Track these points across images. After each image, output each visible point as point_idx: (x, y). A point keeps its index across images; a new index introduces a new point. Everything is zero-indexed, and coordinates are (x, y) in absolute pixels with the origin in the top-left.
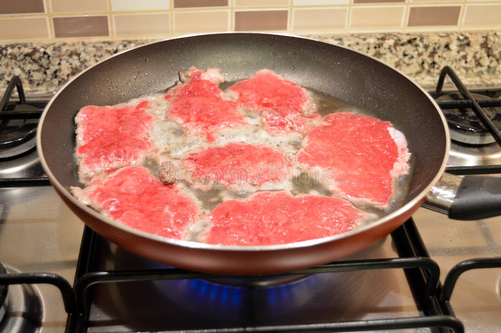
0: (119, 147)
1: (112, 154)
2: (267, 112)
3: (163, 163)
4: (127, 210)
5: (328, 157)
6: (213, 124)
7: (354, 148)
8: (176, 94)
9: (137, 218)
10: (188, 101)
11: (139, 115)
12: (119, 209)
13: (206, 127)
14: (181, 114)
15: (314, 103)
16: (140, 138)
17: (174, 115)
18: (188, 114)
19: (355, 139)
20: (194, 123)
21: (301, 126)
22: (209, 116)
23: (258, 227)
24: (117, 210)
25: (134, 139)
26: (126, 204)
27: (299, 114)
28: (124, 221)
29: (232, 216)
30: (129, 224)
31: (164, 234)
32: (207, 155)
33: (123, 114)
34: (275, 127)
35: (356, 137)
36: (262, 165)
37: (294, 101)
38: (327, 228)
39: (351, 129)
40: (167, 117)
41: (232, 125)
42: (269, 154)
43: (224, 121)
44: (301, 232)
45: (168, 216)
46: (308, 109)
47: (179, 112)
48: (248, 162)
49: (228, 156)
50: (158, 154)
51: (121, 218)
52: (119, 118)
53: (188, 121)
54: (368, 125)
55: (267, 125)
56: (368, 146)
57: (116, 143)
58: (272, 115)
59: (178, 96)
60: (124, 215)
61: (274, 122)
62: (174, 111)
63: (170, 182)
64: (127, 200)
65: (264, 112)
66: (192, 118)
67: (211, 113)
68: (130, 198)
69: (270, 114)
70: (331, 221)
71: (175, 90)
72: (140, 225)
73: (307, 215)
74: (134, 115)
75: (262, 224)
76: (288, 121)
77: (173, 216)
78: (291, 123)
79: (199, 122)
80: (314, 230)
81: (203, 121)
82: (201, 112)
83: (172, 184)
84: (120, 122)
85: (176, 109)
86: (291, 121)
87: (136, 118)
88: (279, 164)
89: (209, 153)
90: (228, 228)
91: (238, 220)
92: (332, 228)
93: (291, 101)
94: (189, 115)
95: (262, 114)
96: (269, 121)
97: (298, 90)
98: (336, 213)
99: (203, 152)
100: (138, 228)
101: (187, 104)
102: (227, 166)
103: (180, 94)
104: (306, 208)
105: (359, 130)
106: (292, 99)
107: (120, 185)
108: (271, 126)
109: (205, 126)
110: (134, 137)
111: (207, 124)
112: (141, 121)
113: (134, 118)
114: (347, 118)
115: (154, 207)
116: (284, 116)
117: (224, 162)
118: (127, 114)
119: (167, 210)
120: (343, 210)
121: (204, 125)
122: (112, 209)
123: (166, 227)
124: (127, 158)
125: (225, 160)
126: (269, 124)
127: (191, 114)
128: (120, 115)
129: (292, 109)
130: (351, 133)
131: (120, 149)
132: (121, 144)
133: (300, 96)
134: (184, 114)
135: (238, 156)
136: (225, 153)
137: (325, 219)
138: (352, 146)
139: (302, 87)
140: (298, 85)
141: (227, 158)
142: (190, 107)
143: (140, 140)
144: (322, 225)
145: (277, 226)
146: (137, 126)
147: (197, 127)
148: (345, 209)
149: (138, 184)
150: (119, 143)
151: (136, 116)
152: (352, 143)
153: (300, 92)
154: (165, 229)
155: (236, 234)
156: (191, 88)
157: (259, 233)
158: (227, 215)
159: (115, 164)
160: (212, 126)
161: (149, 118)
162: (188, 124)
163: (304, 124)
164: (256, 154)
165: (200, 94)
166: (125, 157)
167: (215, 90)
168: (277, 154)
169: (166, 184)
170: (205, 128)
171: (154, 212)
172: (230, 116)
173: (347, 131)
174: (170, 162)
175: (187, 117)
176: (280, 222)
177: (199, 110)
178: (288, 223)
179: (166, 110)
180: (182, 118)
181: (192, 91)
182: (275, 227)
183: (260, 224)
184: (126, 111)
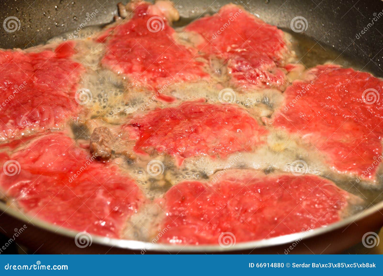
0: (33, 107)
1: (24, 118)
2: (233, 60)
3: (95, 130)
4: (45, 197)
5: (309, 121)
6: (164, 75)
7: (341, 109)
8: (114, 34)
9: (59, 209)
10: (130, 42)
11: (62, 62)
12: (33, 196)
13: (154, 80)
14: (121, 60)
15: (293, 50)
16: (64, 94)
17: (110, 62)
18: (129, 61)
19: (343, 99)
20: (137, 74)
21: (276, 81)
22: (157, 65)
23: (222, 215)
24: (30, 197)
25: (56, 95)
26: (43, 188)
27: (274, 64)
28: (40, 213)
29: (190, 201)
30: (47, 218)
31: (95, 230)
32: (154, 119)
33: (38, 60)
34: (243, 81)
35: (344, 96)
36: (226, 132)
37: (268, 47)
38: (308, 216)
39: (339, 85)
40: (100, 65)
41: (188, 78)
42: (236, 117)
43: (177, 72)
44: (276, 222)
45: (102, 204)
46: (286, 57)
47: (117, 58)
48: (208, 128)
49: (182, 119)
50: (89, 118)
51: (37, 209)
52: (33, 65)
53: (130, 70)
54: (359, 80)
55: (233, 78)
56: (359, 106)
57: (30, 101)
58: (239, 64)
59: (116, 36)
60: (40, 204)
61: (241, 73)
62: (111, 56)
63: (104, 156)
64: (45, 182)
65: (230, 60)
66: (136, 67)
67: (161, 60)
68: (49, 179)
69: (237, 63)
70: (312, 207)
71: (113, 28)
72: (62, 220)
73: (282, 198)
74: (55, 62)
75: (228, 211)
76: (261, 73)
77: (109, 203)
78: (264, 76)
79: (145, 72)
80: (292, 219)
81: (149, 71)
82: (146, 59)
83: (107, 159)
84: (34, 71)
85: (113, 54)
86: (264, 74)
87: (58, 66)
88: (249, 130)
89: (157, 117)
90: (185, 217)
91: (197, 207)
92: (314, 216)
93: (264, 46)
94: (131, 62)
95: (227, 63)
96: (237, 74)
97: (274, 32)
98: (317, 195)
99: (150, 114)
100: (60, 223)
101: (129, 46)
102: (181, 134)
103: (119, 34)
104: (280, 189)
105: (348, 87)
106: (266, 44)
107: (35, 160)
108: (239, 79)
109: (153, 78)
110: (55, 93)
111: (155, 76)
112: (65, 70)
113: (54, 66)
114: (334, 71)
115: (83, 191)
116: (255, 65)
117: (178, 129)
118: (45, 60)
119: (100, 195)
120: (326, 190)
121: (151, 76)
122: (24, 195)
123: (99, 219)
124: (45, 123)
125: (178, 126)
126: (235, 76)
127: (133, 61)
128: (36, 62)
129: (266, 57)
130: (338, 91)
131: (35, 109)
132: (36, 102)
133: (276, 40)
134: (124, 60)
135: (195, 120)
136: (179, 116)
137: (305, 203)
138: (338, 107)
139: (279, 28)
140: (274, 26)
141: (182, 123)
142: (132, 51)
143: (64, 97)
144: (302, 212)
145: (246, 213)
146: (59, 77)
147: (141, 80)
148: (328, 190)
149: (61, 159)
150: (33, 101)
151: (57, 64)
152: (340, 103)
153: (276, 35)
154: (96, 223)
155: (196, 224)
156: (134, 25)
157: (223, 222)
158: (183, 201)
159: (27, 132)
160: (162, 78)
161: (76, 65)
162: (129, 75)
163: (280, 78)
164: (219, 117)
165: (146, 33)
166: (42, 121)
167: (167, 29)
168: (246, 117)
169: (99, 159)
170: (152, 82)
171: (82, 199)
172: (186, 65)
173: (333, 88)
174: (105, 128)
175: (129, 65)
176: (250, 207)
177: (144, 57)
178: (260, 210)
179: (99, 55)
180: (121, 67)
181: (136, 30)
182: (243, 215)
183: (224, 212)
184: (44, 56)
